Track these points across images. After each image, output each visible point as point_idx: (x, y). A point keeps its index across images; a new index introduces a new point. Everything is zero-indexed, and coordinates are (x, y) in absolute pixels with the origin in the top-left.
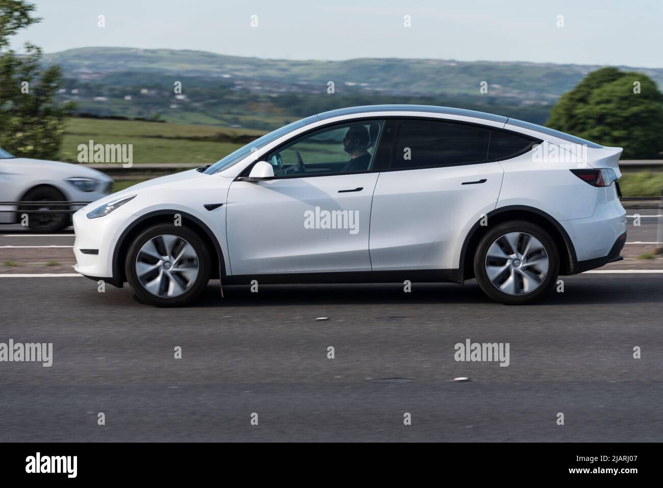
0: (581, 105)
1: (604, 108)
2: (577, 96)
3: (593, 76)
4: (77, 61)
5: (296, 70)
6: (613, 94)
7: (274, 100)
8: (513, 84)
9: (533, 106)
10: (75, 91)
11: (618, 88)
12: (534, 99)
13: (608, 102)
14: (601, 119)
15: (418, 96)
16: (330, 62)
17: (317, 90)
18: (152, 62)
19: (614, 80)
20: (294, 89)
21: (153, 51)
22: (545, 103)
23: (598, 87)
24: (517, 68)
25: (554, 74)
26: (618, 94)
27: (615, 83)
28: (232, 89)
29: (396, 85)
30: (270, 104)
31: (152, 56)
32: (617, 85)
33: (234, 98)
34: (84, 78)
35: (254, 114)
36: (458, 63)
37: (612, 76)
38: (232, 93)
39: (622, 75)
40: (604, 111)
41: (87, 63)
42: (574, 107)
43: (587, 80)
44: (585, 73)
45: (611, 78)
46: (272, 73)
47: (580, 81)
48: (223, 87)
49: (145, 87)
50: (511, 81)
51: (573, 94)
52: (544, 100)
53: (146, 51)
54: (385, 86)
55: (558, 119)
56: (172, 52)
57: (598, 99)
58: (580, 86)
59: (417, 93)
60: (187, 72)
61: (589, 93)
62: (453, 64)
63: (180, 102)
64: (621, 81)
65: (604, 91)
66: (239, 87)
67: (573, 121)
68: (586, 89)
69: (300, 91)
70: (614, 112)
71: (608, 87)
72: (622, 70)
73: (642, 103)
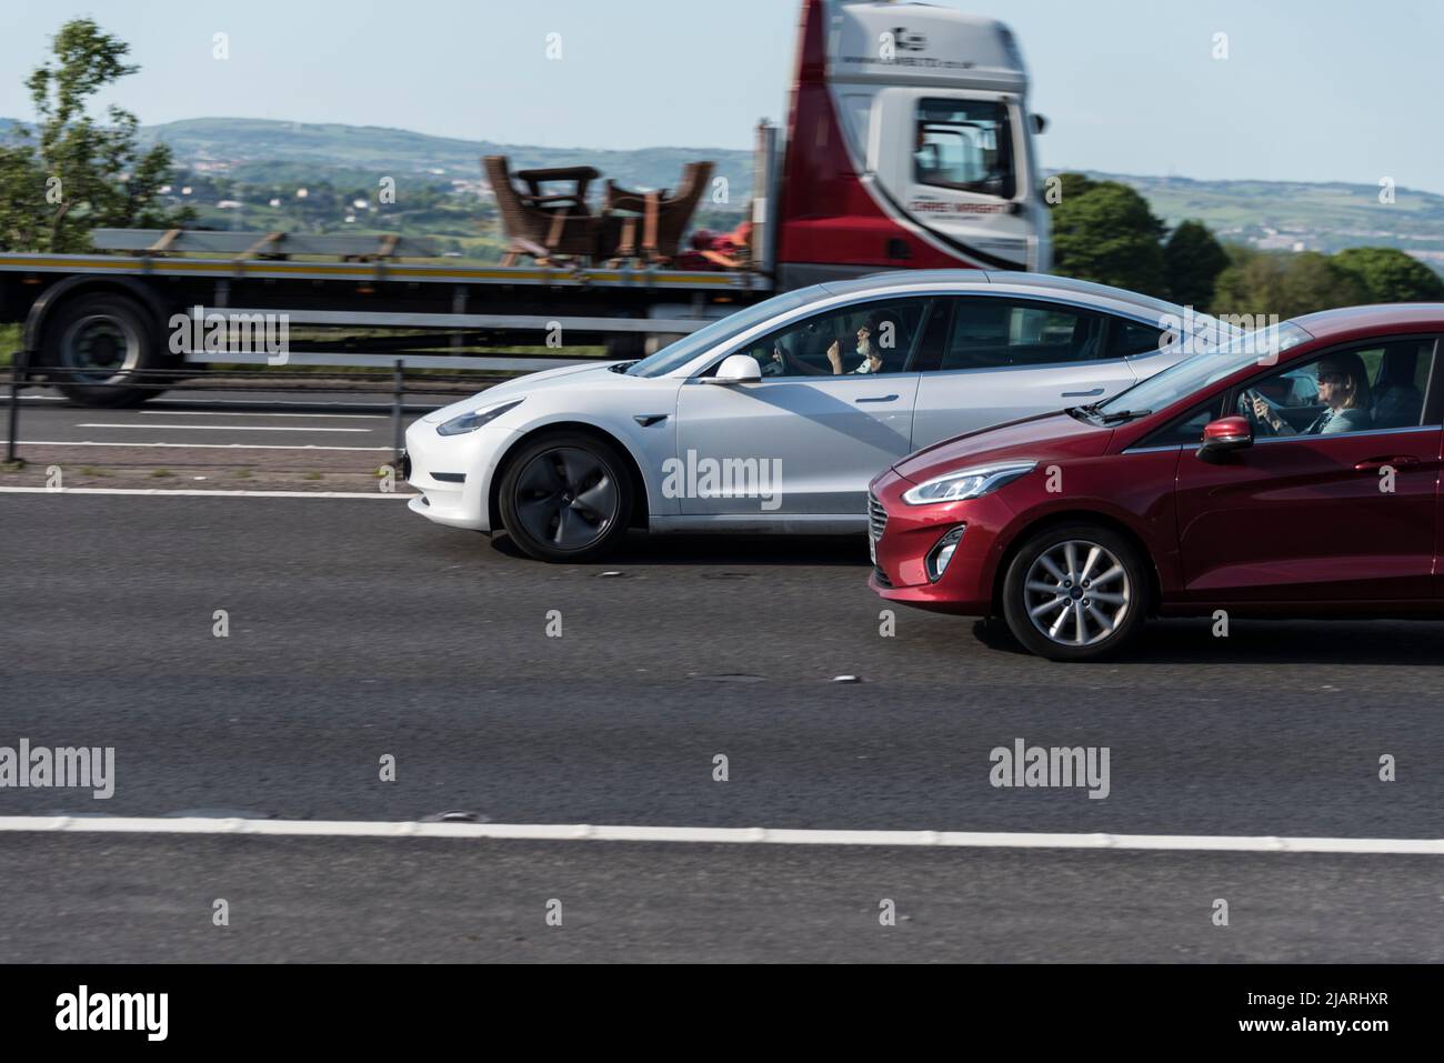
4: (190, 141)
6: (1076, 217)
10: (187, 191)
13: (1068, 230)
16: (611, 152)
18: (316, 146)
19: (1079, 194)
21: (318, 128)
26: (1089, 218)
27: (1079, 199)
28: (450, 194)
31: (316, 135)
33: (452, 208)
34: (202, 169)
35: (485, 235)
37: (1076, 186)
38: (448, 200)
39: (1092, 185)
40: (1064, 245)
41: (207, 143)
45: (1074, 190)
48: (432, 190)
49: (302, 186)
53: (305, 126)
56: (349, 129)
60: (373, 162)
63: (360, 213)
64: (1089, 196)
66: (460, 190)
70: (1078, 247)
71: (1069, 204)
72: (1092, 178)
73: (1125, 233)
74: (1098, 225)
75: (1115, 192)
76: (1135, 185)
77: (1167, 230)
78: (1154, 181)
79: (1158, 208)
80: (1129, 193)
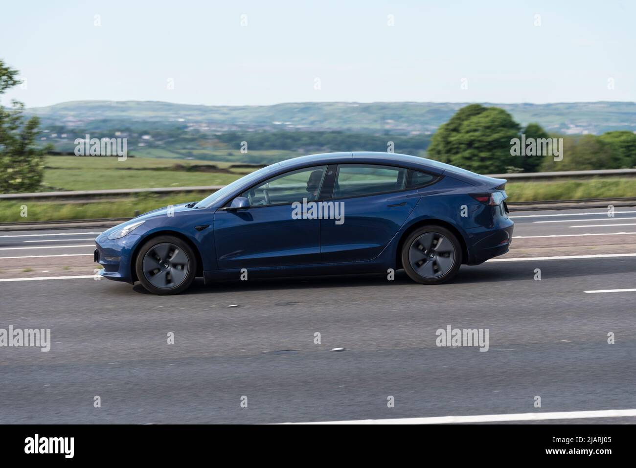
0: (454, 134)
1: (473, 136)
2: (451, 127)
3: (462, 111)
4: (66, 112)
5: (235, 114)
6: (479, 125)
7: (218, 137)
8: (403, 119)
9: (419, 135)
10: (64, 136)
11: (483, 120)
12: (418, 131)
13: (475, 130)
14: (470, 144)
15: (331, 130)
16: (261, 107)
17: (251, 128)
18: (123, 111)
19: (479, 113)
20: (234, 129)
21: (124, 103)
22: (428, 133)
23: (466, 120)
24: (405, 106)
25: (434, 110)
26: (483, 124)
28: (186, 130)
29: (312, 123)
30: (215, 141)
31: (124, 106)
32: (481, 117)
33: (187, 136)
34: (71, 125)
35: (204, 149)
36: (360, 104)
37: (478, 110)
38: (186, 133)
39: (485, 109)
40: (472, 138)
41: (72, 113)
42: (449, 136)
43: (458, 114)
44: (457, 108)
45: (476, 112)
46: (217, 117)
47: (453, 115)
48: (179, 128)
49: (118, 130)
50: (401, 117)
51: (448, 125)
52: (427, 130)
53: (118, 102)
54: (304, 124)
55: (437, 145)
56: (138, 103)
57: (468, 128)
58: (453, 119)
59: (329, 128)
60: (151, 117)
61: (460, 125)
62: (355, 105)
63: (146, 141)
64: (485, 113)
65: (472, 122)
66: (192, 128)
67: (449, 147)
68: (458, 122)
69: (239, 129)
70: (480, 138)
71: (474, 119)
72: (485, 106)
73: (501, 131)
74: (488, 128)
75: (496, 112)
76: (506, 108)
77: (520, 128)
78: (515, 106)
79: (517, 118)
80: (502, 112)
